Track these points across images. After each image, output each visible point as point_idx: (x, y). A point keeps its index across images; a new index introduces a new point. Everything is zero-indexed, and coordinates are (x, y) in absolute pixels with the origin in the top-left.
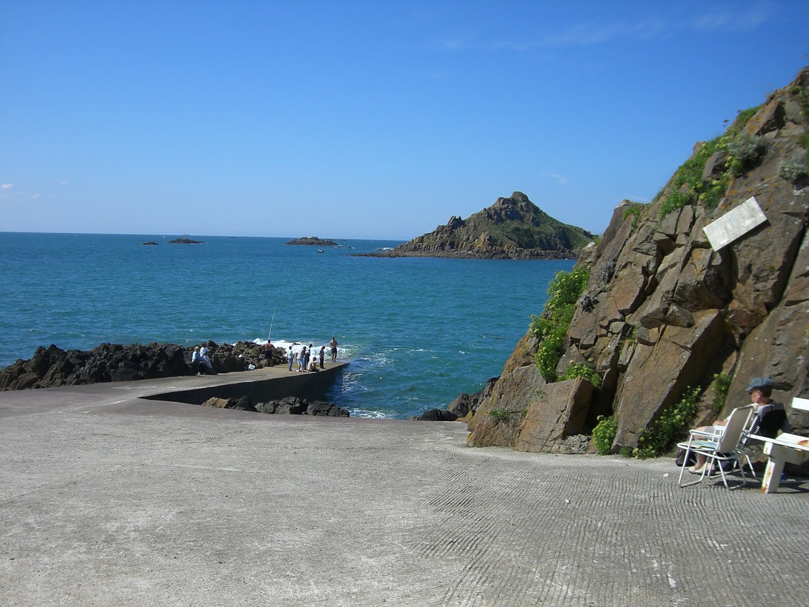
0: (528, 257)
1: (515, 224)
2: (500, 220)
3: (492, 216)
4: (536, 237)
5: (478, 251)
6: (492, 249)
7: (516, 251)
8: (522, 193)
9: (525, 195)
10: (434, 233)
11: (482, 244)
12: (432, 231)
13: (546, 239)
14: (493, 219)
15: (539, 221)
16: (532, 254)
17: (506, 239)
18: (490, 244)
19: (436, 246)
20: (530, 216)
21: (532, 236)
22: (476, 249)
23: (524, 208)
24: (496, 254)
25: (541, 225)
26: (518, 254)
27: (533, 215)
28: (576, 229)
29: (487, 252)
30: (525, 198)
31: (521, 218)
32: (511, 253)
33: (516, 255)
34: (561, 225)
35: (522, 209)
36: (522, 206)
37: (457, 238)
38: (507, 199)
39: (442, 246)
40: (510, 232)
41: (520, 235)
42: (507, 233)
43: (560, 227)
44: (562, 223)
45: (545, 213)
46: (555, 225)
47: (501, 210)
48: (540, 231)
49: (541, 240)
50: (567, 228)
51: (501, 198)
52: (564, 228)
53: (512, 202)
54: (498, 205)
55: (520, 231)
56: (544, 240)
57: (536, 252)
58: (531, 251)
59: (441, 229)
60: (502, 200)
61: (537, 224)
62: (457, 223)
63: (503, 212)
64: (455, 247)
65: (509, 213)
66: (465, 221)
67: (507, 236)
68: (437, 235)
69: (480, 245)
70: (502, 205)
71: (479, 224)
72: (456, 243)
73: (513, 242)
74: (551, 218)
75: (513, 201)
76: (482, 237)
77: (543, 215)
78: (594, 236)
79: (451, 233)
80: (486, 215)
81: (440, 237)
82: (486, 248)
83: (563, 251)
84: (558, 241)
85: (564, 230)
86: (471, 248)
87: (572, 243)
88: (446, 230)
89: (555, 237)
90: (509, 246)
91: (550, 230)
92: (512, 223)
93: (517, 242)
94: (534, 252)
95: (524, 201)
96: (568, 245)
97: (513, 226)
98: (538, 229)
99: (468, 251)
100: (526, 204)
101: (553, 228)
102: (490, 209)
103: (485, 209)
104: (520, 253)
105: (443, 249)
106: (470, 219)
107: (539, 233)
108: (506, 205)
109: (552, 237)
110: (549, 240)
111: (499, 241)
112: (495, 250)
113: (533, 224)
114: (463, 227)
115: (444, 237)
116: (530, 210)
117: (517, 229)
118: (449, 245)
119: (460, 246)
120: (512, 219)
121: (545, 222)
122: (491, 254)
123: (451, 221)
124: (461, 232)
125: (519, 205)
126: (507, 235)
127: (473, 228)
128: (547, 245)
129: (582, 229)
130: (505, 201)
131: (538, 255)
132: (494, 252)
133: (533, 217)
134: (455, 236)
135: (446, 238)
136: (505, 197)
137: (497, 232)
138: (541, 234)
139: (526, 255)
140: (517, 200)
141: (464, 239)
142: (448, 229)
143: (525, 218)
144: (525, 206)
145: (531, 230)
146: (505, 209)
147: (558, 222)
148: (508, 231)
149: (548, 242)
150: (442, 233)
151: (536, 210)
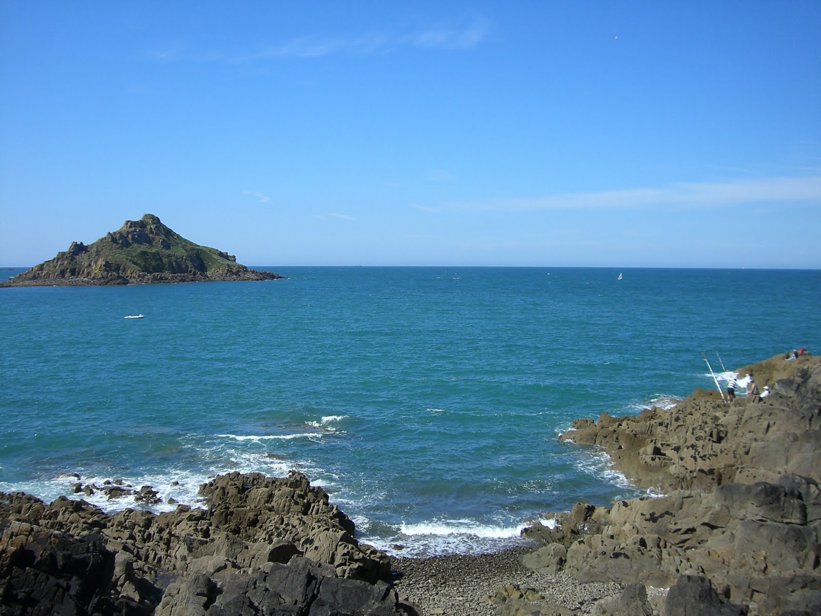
0: (150, 282)
1: (143, 248)
2: (126, 244)
3: (117, 240)
4: (165, 260)
5: (94, 278)
6: (108, 274)
7: (139, 276)
8: (153, 216)
9: (157, 218)
10: (54, 260)
11: (98, 270)
12: (53, 258)
13: (176, 261)
14: (118, 244)
15: (170, 244)
16: (155, 279)
17: (129, 263)
18: (106, 270)
19: (56, 274)
20: (159, 239)
21: (160, 259)
22: (93, 275)
23: (153, 230)
24: (111, 280)
25: (172, 247)
26: (140, 278)
27: (163, 237)
28: (211, 250)
29: (103, 278)
30: (156, 220)
31: (150, 242)
32: (134, 278)
33: (138, 280)
34: (195, 247)
35: (151, 232)
36: (151, 228)
37: (78, 264)
38: (135, 222)
39: (63, 273)
40: (135, 256)
41: (147, 259)
42: (132, 257)
43: (194, 249)
44: (196, 245)
45: (178, 236)
46: (189, 247)
47: (128, 233)
48: (170, 254)
49: (170, 263)
50: (201, 250)
51: (129, 221)
52: (198, 250)
53: (140, 225)
54: (125, 229)
55: (147, 255)
56: (174, 263)
57: (159, 276)
58: (154, 275)
59: (62, 256)
60: (129, 224)
61: (167, 246)
62: (79, 248)
63: (130, 236)
64: (76, 274)
65: (136, 236)
66: (87, 247)
67: (131, 261)
68: (57, 262)
69: (96, 272)
70: (129, 228)
71: (102, 249)
72: (77, 270)
73: (137, 267)
74: (185, 240)
75: (142, 224)
76: (99, 263)
77: (176, 237)
78: (230, 256)
79: (72, 260)
80: (110, 240)
81: (60, 264)
82: (102, 274)
83: (195, 274)
84: (189, 264)
85: (198, 252)
86: (89, 274)
87: (206, 265)
88: (67, 257)
89: (186, 259)
90: (132, 271)
91: (180, 252)
92: (139, 247)
93: (142, 266)
94: (157, 276)
95: (154, 223)
96: (202, 268)
97: (139, 250)
98: (167, 252)
99: (84, 278)
100: (156, 227)
101: (186, 250)
102: (115, 233)
103: (109, 233)
104: (143, 278)
105: (63, 276)
106: (93, 245)
107: (169, 256)
108: (133, 228)
109: (182, 259)
110: (180, 263)
111: (122, 266)
112: (111, 275)
113: (163, 248)
114: (85, 253)
115: (65, 264)
116: (161, 233)
117: (144, 253)
118: (70, 272)
119: (81, 272)
120: (140, 243)
121: (177, 244)
122: (106, 280)
123: (72, 247)
124: (83, 258)
125: (148, 227)
126: (132, 259)
127: (95, 254)
128: (177, 268)
129: (217, 250)
130: (133, 224)
131: (161, 279)
132: (110, 278)
133: (164, 240)
134: (76, 262)
135: (67, 264)
136: (133, 220)
137: (120, 256)
138: (171, 257)
139: (149, 279)
140: (146, 223)
141: (86, 265)
142: (68, 255)
143: (154, 241)
144: (155, 229)
145: (160, 253)
146: (132, 232)
147: (191, 244)
148: (134, 254)
149: (179, 266)
150: (62, 260)
151: (169, 233)
